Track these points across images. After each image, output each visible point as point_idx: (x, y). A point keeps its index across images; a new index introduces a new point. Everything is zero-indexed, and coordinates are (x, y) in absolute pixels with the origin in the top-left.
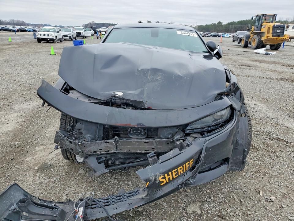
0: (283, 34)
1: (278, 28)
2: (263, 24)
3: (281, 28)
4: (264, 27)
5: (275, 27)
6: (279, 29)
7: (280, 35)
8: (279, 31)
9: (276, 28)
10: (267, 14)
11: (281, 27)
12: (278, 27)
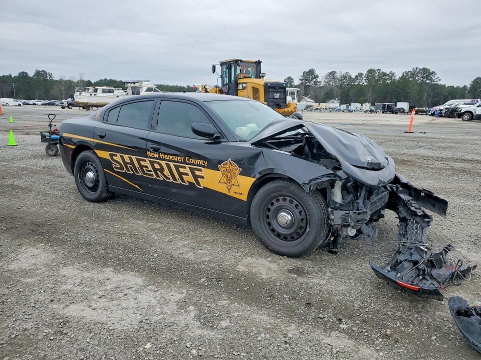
0: (286, 102)
1: (274, 90)
2: (239, 81)
3: (279, 90)
4: (244, 88)
5: (269, 87)
6: (277, 92)
7: (280, 103)
8: (277, 96)
9: (271, 90)
10: (243, 60)
11: (279, 88)
12: (274, 88)
